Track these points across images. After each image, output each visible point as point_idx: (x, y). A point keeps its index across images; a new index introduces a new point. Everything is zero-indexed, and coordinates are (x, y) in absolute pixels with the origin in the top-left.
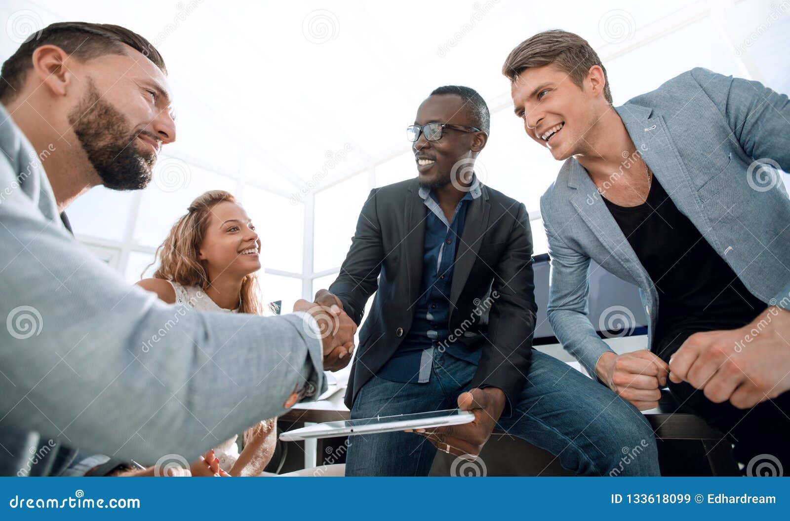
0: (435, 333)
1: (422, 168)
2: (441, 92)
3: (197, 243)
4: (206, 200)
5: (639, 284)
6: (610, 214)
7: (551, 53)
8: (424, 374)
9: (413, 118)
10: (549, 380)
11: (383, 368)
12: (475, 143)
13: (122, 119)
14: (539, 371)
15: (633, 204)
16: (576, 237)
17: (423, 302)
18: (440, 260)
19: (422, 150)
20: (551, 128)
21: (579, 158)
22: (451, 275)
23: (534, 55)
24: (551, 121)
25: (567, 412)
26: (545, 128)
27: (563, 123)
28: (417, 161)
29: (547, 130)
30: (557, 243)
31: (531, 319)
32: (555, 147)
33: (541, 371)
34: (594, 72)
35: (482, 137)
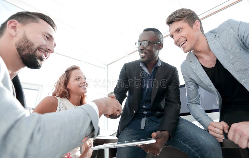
0: (146, 112)
1: (142, 56)
2: (147, 30)
3: (66, 83)
4: (70, 69)
5: (214, 94)
6: (204, 70)
7: (182, 17)
8: (142, 127)
9: (137, 39)
10: (185, 128)
11: (128, 124)
12: (159, 47)
13: (33, 45)
14: (181, 125)
15: (211, 67)
16: (192, 78)
17: (142, 102)
18: (147, 87)
19: (142, 50)
20: (182, 42)
21: (193, 52)
22: (151, 92)
23: (176, 17)
24: (182, 39)
25: (190, 139)
26: (180, 42)
27: (186, 40)
28: (140, 54)
29: (181, 43)
30: (187, 80)
31: (179, 107)
32: (184, 48)
33: (182, 125)
34: (197, 22)
35: (161, 45)
